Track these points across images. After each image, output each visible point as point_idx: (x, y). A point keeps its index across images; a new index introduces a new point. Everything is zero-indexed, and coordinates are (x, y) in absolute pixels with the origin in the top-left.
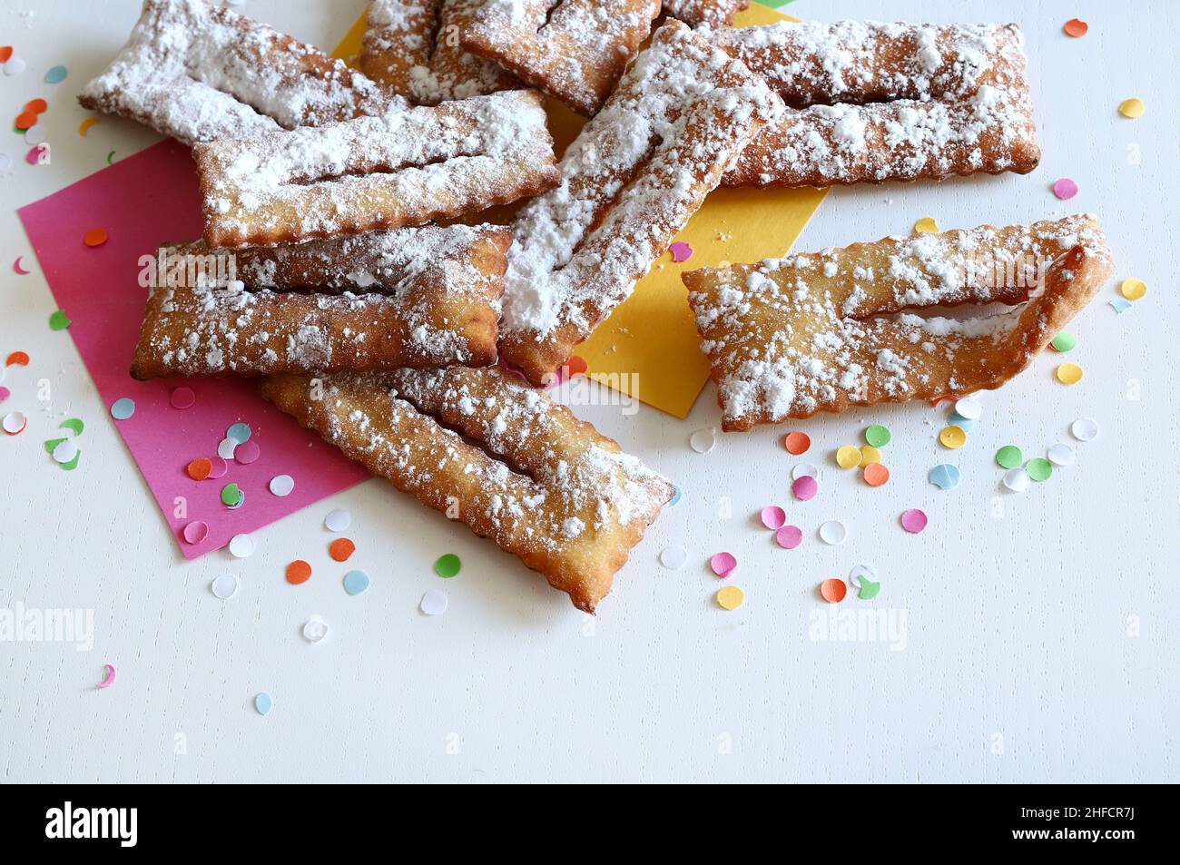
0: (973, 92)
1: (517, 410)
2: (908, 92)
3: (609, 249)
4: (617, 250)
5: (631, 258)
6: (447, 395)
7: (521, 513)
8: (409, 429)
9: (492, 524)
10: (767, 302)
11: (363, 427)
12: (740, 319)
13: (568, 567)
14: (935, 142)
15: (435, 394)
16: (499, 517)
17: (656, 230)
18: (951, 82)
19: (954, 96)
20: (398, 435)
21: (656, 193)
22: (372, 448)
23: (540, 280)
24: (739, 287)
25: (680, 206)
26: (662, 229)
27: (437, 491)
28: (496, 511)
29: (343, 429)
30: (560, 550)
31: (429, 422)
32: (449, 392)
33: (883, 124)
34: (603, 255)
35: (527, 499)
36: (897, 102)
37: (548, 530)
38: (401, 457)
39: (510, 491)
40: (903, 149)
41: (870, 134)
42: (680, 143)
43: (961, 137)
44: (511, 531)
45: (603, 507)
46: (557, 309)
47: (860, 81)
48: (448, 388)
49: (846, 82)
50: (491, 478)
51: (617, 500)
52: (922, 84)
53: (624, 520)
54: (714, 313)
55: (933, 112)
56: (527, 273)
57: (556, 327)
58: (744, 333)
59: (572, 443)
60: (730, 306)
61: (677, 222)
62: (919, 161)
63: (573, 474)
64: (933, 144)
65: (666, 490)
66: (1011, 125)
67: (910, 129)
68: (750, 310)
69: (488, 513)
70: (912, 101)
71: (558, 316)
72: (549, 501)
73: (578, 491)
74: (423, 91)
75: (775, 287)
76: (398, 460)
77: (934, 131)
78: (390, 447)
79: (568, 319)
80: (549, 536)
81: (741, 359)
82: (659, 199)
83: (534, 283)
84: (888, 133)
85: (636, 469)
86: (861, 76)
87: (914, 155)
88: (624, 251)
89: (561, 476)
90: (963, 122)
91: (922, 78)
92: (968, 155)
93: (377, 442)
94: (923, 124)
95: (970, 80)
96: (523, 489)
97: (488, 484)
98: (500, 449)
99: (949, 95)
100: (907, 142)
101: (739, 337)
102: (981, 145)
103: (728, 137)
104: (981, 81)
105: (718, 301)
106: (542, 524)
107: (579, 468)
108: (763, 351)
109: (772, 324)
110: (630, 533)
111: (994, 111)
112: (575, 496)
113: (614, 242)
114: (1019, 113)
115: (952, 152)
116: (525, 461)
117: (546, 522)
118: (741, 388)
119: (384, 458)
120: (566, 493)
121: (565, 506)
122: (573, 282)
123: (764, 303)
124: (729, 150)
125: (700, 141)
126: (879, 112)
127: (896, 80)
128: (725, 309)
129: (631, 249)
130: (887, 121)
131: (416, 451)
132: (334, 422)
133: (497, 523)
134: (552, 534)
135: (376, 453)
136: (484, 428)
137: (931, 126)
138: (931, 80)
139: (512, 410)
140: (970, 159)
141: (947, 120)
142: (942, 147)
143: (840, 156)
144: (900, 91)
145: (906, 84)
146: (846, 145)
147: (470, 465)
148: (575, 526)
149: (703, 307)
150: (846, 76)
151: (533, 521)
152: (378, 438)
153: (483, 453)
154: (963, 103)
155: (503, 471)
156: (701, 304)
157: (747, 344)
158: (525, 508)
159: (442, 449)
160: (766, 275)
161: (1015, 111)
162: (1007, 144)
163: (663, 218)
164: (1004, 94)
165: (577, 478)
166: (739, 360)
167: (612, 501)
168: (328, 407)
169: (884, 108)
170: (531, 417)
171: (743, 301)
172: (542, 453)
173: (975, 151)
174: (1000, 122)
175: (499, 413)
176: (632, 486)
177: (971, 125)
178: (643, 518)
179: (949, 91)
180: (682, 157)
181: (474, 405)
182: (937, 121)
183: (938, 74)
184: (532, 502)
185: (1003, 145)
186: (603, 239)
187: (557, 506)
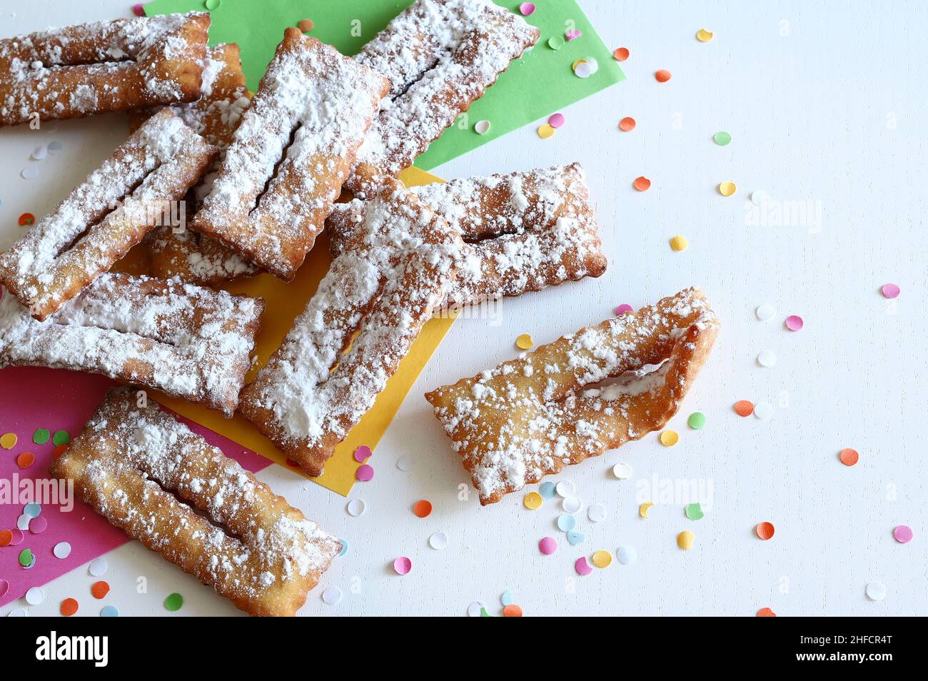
0: (553, 223)
1: (232, 488)
2: (508, 228)
3: (354, 375)
4: (360, 376)
5: (371, 382)
6: (182, 477)
7: (231, 568)
8: (155, 502)
9: (211, 577)
10: (490, 405)
11: (123, 502)
12: (474, 422)
13: (263, 608)
14: (531, 265)
15: (174, 477)
16: (216, 572)
17: (388, 359)
18: (537, 218)
19: (540, 227)
20: (147, 509)
21: (386, 329)
22: (128, 519)
23: (307, 399)
24: (468, 398)
25: (403, 339)
26: (391, 358)
27: (174, 552)
28: (214, 567)
29: (109, 504)
30: (257, 596)
31: (170, 498)
32: (184, 475)
33: (493, 257)
34: (351, 379)
35: (236, 558)
36: (501, 237)
37: (250, 581)
38: (148, 526)
39: (224, 552)
40: (510, 273)
41: (485, 267)
42: (401, 288)
43: (549, 259)
44: (224, 582)
45: (288, 564)
46: (321, 422)
47: (473, 226)
48: (184, 472)
49: (463, 228)
50: (211, 542)
51: (298, 558)
52: (517, 221)
53: (303, 572)
54: (455, 421)
55: (527, 243)
56: (298, 392)
57: (321, 436)
58: (480, 433)
59: (268, 515)
60: (465, 413)
61: (402, 352)
62: (522, 282)
63: (267, 539)
64: (531, 267)
65: (335, 547)
66: (583, 245)
67: (512, 257)
68: (480, 414)
69: (208, 568)
70: (512, 235)
71: (322, 427)
72: (250, 559)
73: (270, 552)
74: (202, 272)
75: (493, 393)
76: (146, 528)
77: (529, 256)
78: (142, 518)
79: (329, 429)
80: (250, 585)
81: (483, 452)
82: (388, 335)
83: (303, 401)
84: (498, 264)
85: (313, 533)
86: (473, 222)
87: (518, 278)
88: (365, 376)
89: (259, 541)
90: (549, 247)
91: (516, 217)
92: (556, 272)
93: (132, 514)
94: (521, 253)
95: (550, 214)
96: (233, 550)
97: (209, 547)
98: (219, 519)
99: (537, 227)
100: (511, 268)
101: (477, 435)
102: (564, 263)
103: (435, 285)
104: (558, 214)
105: (456, 412)
106: (246, 576)
107: (272, 535)
108: (496, 442)
109: (498, 421)
110: (307, 581)
111: (569, 236)
112: (268, 556)
113: (358, 369)
114: (587, 234)
115: (544, 272)
116: (236, 529)
117: (248, 575)
118: (488, 474)
119: (137, 526)
120: (262, 554)
121: (262, 563)
122: (331, 400)
123: (488, 406)
124: (436, 294)
125: (415, 288)
126: (489, 248)
127: (499, 221)
128: (461, 416)
129: (371, 375)
130: (496, 255)
131: (159, 521)
132: (102, 500)
133: (215, 576)
134: (252, 584)
135: (131, 522)
136: (208, 503)
137: (527, 253)
138: (523, 218)
139: (228, 488)
140: (557, 274)
141: (538, 247)
142: (537, 268)
143: (466, 287)
144: (502, 228)
145: (506, 223)
146: (469, 278)
147: (197, 532)
148: (269, 578)
149: (446, 417)
150: (463, 224)
151: (240, 574)
152: (133, 511)
153: (207, 521)
154: (548, 232)
155: (220, 536)
156: (444, 416)
157: (484, 440)
158: (234, 564)
159: (178, 520)
160: (484, 384)
161: (585, 233)
162: (582, 260)
163: (392, 350)
164: (575, 221)
165: (270, 542)
166: (481, 453)
167: (294, 559)
168: (98, 488)
169: (492, 244)
170: (241, 494)
171: (473, 408)
172: (247, 522)
173: (560, 268)
174: (574, 244)
175: (218, 491)
176: (309, 546)
177: (555, 249)
178: (317, 569)
179: (537, 224)
180: (402, 300)
181: (201, 485)
182: (531, 249)
183: (527, 213)
184: (239, 560)
185: (579, 260)
186: (350, 365)
187: (256, 564)
